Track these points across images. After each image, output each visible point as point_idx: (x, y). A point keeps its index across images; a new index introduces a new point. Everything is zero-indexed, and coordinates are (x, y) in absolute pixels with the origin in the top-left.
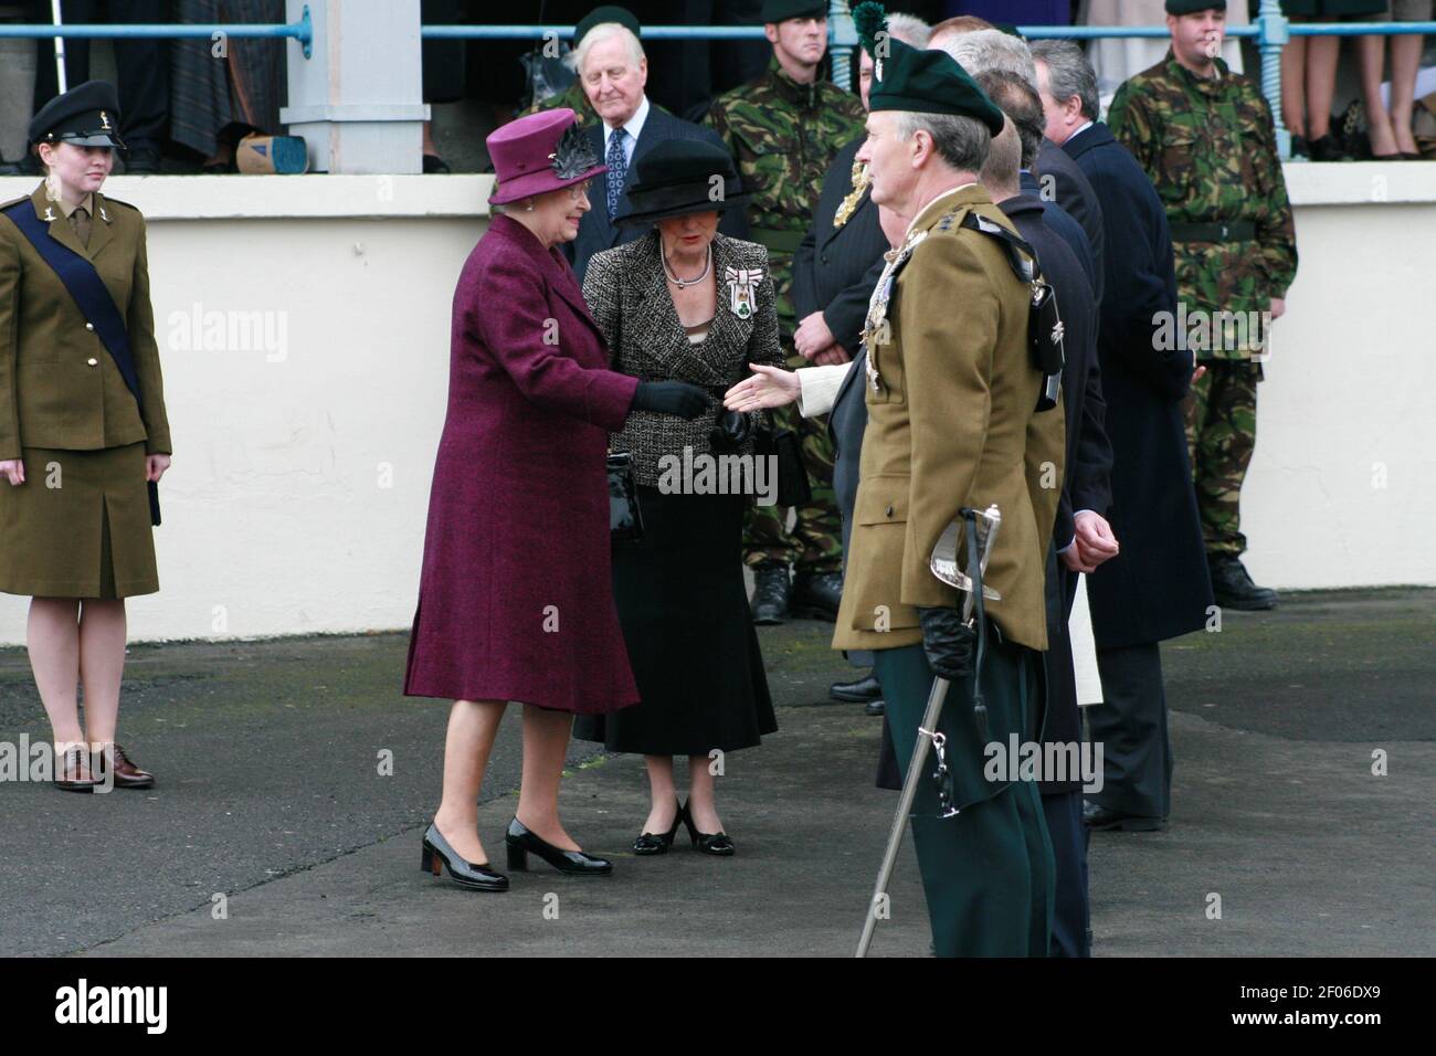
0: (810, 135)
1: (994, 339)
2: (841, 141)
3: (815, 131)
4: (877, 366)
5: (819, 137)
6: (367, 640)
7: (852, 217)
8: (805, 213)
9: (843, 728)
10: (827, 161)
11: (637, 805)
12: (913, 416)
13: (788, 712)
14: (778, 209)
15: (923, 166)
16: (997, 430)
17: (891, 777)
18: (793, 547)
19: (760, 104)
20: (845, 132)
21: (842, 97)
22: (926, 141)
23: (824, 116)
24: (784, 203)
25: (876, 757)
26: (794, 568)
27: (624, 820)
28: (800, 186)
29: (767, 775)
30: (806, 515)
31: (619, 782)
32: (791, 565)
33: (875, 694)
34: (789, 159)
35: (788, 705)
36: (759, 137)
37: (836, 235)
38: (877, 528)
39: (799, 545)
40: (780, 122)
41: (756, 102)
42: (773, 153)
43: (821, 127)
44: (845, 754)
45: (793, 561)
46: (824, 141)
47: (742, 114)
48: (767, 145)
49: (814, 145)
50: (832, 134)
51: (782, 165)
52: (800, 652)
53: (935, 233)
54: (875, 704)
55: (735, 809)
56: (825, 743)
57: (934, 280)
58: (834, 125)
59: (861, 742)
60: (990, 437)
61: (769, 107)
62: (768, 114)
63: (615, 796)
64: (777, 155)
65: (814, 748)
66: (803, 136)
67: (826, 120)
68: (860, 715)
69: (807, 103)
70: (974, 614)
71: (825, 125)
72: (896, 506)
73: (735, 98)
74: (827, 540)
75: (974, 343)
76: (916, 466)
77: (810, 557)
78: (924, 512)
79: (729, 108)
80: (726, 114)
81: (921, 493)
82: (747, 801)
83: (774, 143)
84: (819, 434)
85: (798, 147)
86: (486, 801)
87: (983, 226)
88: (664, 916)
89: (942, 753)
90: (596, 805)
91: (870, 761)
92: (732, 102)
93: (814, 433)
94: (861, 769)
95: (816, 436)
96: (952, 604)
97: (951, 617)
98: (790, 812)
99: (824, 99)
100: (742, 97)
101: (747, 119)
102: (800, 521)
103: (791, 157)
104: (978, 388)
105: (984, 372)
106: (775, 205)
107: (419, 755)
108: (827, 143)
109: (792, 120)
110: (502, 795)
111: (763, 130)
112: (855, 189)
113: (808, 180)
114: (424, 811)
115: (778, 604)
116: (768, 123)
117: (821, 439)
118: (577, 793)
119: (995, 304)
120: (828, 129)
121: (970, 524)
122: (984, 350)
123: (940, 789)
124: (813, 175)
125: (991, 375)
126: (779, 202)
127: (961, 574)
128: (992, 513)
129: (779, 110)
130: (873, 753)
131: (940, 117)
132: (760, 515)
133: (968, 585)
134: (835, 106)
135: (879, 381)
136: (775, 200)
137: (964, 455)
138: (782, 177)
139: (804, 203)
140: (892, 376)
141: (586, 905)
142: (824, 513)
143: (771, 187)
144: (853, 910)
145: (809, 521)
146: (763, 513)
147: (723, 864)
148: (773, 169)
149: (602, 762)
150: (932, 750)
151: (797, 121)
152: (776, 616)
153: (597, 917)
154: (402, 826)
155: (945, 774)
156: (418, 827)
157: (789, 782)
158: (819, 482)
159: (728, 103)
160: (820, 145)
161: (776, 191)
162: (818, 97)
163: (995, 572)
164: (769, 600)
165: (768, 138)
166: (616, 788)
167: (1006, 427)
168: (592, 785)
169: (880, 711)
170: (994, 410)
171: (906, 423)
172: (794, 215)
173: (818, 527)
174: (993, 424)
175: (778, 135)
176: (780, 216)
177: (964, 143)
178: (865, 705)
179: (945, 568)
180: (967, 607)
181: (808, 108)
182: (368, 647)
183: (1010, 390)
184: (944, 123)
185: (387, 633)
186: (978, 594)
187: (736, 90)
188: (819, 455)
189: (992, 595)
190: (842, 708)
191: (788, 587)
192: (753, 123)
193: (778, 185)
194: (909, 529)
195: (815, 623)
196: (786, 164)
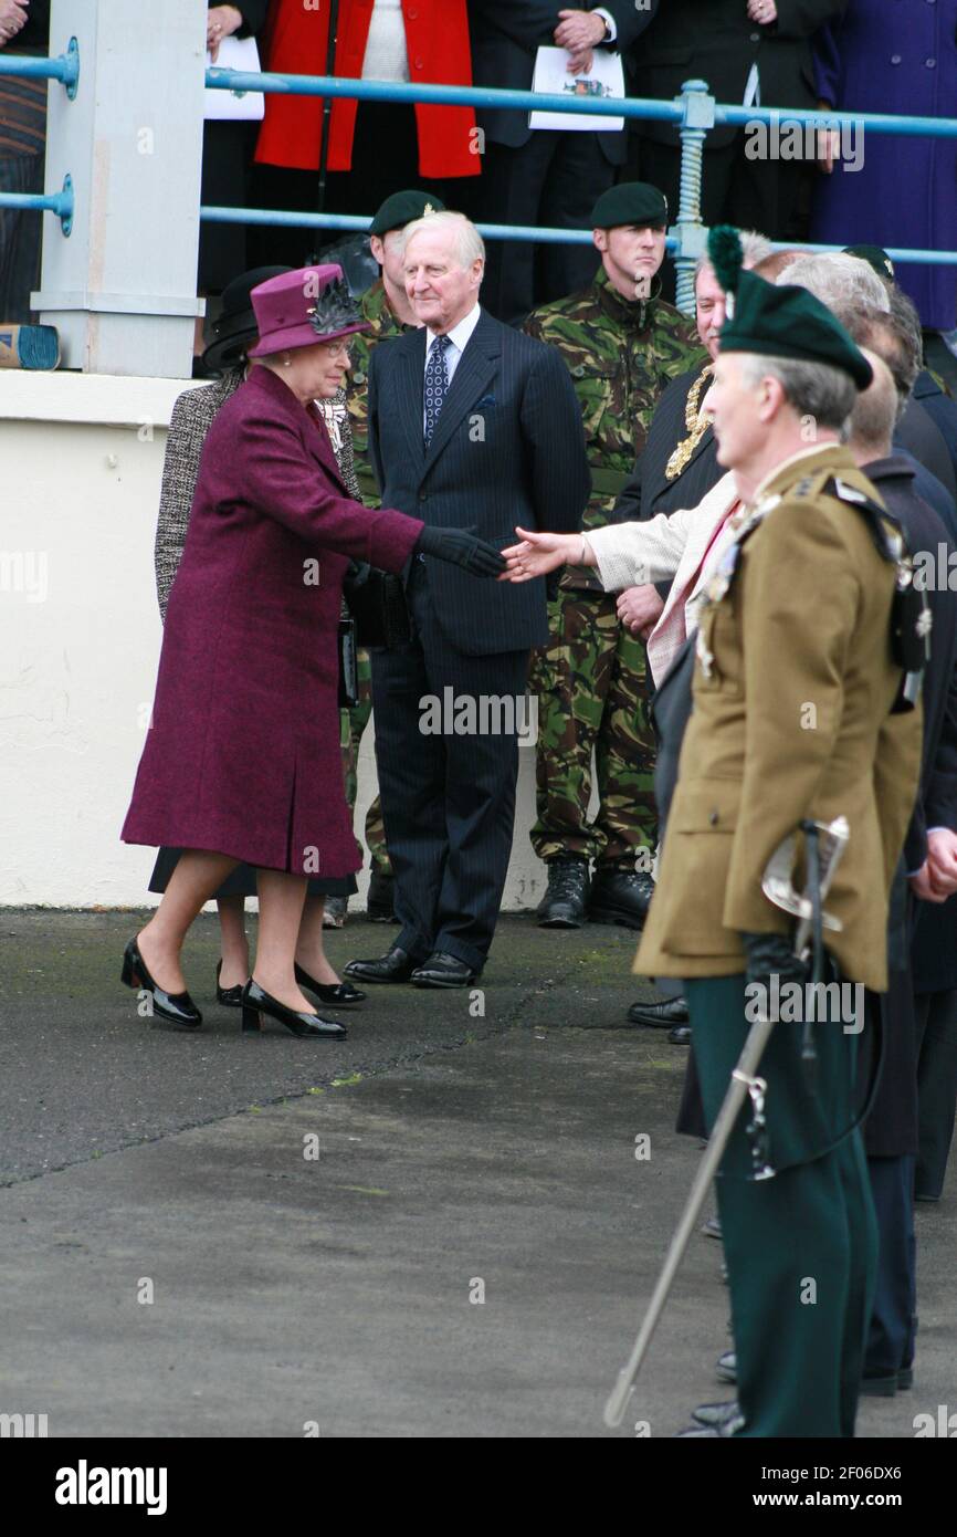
0: (639, 359)
1: (851, 625)
2: (674, 370)
3: (645, 356)
4: (711, 647)
5: (649, 362)
6: (93, 917)
7: (688, 467)
8: (627, 449)
9: (641, 1057)
10: (656, 391)
11: (395, 1134)
12: (751, 708)
13: (577, 1035)
14: (597, 442)
15: (772, 419)
16: (847, 731)
17: (694, 1122)
18: (595, 839)
19: (583, 321)
20: (678, 360)
21: (678, 319)
22: (775, 390)
23: (656, 339)
24: (603, 436)
25: (677, 1093)
26: (594, 864)
27: (379, 1150)
28: (623, 418)
29: (549, 1107)
30: (610, 803)
31: (376, 1105)
32: (592, 860)
33: (681, 1019)
34: (612, 386)
35: (580, 1026)
36: (579, 358)
37: (668, 489)
38: (698, 837)
39: (602, 837)
40: (604, 342)
41: (577, 318)
42: (595, 378)
43: (652, 352)
44: (643, 1088)
45: (594, 855)
46: (654, 367)
47: (560, 331)
48: (588, 368)
49: (641, 371)
50: (664, 360)
51: (604, 392)
52: (597, 963)
53: (791, 497)
54: (682, 1031)
55: (510, 1145)
56: (620, 1074)
57: (787, 553)
58: (667, 351)
59: (661, 1074)
60: (841, 740)
61: (593, 325)
62: (591, 333)
63: (369, 1120)
64: (599, 380)
65: (606, 1079)
66: (631, 360)
67: (658, 344)
68: (662, 1042)
69: (637, 324)
70: (810, 944)
71: (657, 350)
72: (722, 812)
73: (554, 313)
74: (635, 833)
75: (829, 628)
76: (751, 768)
77: (615, 852)
78: (759, 821)
79: (545, 324)
80: (542, 330)
81: (757, 798)
82: (524, 1136)
83: (596, 366)
84: (630, 708)
85: (624, 372)
86: (221, 1118)
87: (844, 493)
88: (418, 1267)
89: (759, 1104)
90: (348, 1129)
91: (670, 1098)
92: (549, 316)
93: (624, 707)
94: (659, 1107)
95: (627, 711)
96: (784, 930)
97: (782, 946)
98: (572, 1152)
99: (658, 320)
100: (562, 312)
101: (566, 336)
102: (604, 810)
103: (615, 382)
104: (829, 681)
105: (837, 662)
106: (593, 437)
107: (146, 1058)
108: (658, 371)
109: (619, 342)
110: (239, 1112)
111: (584, 350)
112: (690, 433)
113: (632, 412)
114: (147, 1126)
115: (574, 905)
116: (592, 344)
117: (631, 714)
118: (327, 1115)
119: (854, 585)
120: (659, 355)
121: (812, 840)
122: (839, 639)
123: (753, 1144)
124: (639, 407)
125: (845, 667)
126: (597, 434)
127: (796, 898)
128: (839, 828)
129: (604, 329)
130: (674, 1089)
131: (792, 363)
132: (557, 798)
133: (805, 909)
134: (670, 330)
135: (714, 666)
136: (592, 431)
137: (809, 758)
138: (603, 405)
139: (627, 438)
140: (729, 662)
141: (329, 1249)
142: (632, 801)
143: (589, 417)
144: (640, 1274)
145: (614, 810)
146: (562, 796)
147: (492, 1209)
148: (592, 395)
149: (355, 1080)
150: (748, 1102)
151: (624, 342)
152: (572, 917)
153: (342, 1263)
154: (121, 1141)
155: (761, 1129)
156: (139, 1144)
157: (574, 1118)
158: (627, 763)
159: (545, 318)
160: (649, 371)
161: (595, 422)
162: (650, 316)
163: (838, 898)
164: (564, 899)
165: (590, 360)
166: (372, 1112)
167: (857, 728)
168: (344, 1106)
169: (687, 1040)
170: (847, 708)
171: (741, 717)
172: (613, 451)
173: (624, 817)
174: (845, 723)
175: (601, 358)
176: (598, 451)
177: (819, 394)
178: (668, 1032)
179: (778, 891)
180: (802, 936)
181: (639, 329)
182: (94, 926)
183: (864, 686)
184: (796, 371)
185: (117, 911)
186: (816, 922)
187: (556, 303)
188: (629, 733)
189: (834, 924)
190: (641, 1032)
191: (586, 886)
192: (573, 342)
193: (598, 415)
194: (738, 840)
195: (617, 929)
196: (608, 390)
